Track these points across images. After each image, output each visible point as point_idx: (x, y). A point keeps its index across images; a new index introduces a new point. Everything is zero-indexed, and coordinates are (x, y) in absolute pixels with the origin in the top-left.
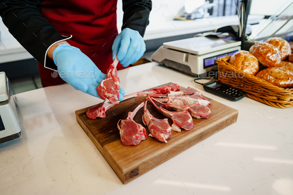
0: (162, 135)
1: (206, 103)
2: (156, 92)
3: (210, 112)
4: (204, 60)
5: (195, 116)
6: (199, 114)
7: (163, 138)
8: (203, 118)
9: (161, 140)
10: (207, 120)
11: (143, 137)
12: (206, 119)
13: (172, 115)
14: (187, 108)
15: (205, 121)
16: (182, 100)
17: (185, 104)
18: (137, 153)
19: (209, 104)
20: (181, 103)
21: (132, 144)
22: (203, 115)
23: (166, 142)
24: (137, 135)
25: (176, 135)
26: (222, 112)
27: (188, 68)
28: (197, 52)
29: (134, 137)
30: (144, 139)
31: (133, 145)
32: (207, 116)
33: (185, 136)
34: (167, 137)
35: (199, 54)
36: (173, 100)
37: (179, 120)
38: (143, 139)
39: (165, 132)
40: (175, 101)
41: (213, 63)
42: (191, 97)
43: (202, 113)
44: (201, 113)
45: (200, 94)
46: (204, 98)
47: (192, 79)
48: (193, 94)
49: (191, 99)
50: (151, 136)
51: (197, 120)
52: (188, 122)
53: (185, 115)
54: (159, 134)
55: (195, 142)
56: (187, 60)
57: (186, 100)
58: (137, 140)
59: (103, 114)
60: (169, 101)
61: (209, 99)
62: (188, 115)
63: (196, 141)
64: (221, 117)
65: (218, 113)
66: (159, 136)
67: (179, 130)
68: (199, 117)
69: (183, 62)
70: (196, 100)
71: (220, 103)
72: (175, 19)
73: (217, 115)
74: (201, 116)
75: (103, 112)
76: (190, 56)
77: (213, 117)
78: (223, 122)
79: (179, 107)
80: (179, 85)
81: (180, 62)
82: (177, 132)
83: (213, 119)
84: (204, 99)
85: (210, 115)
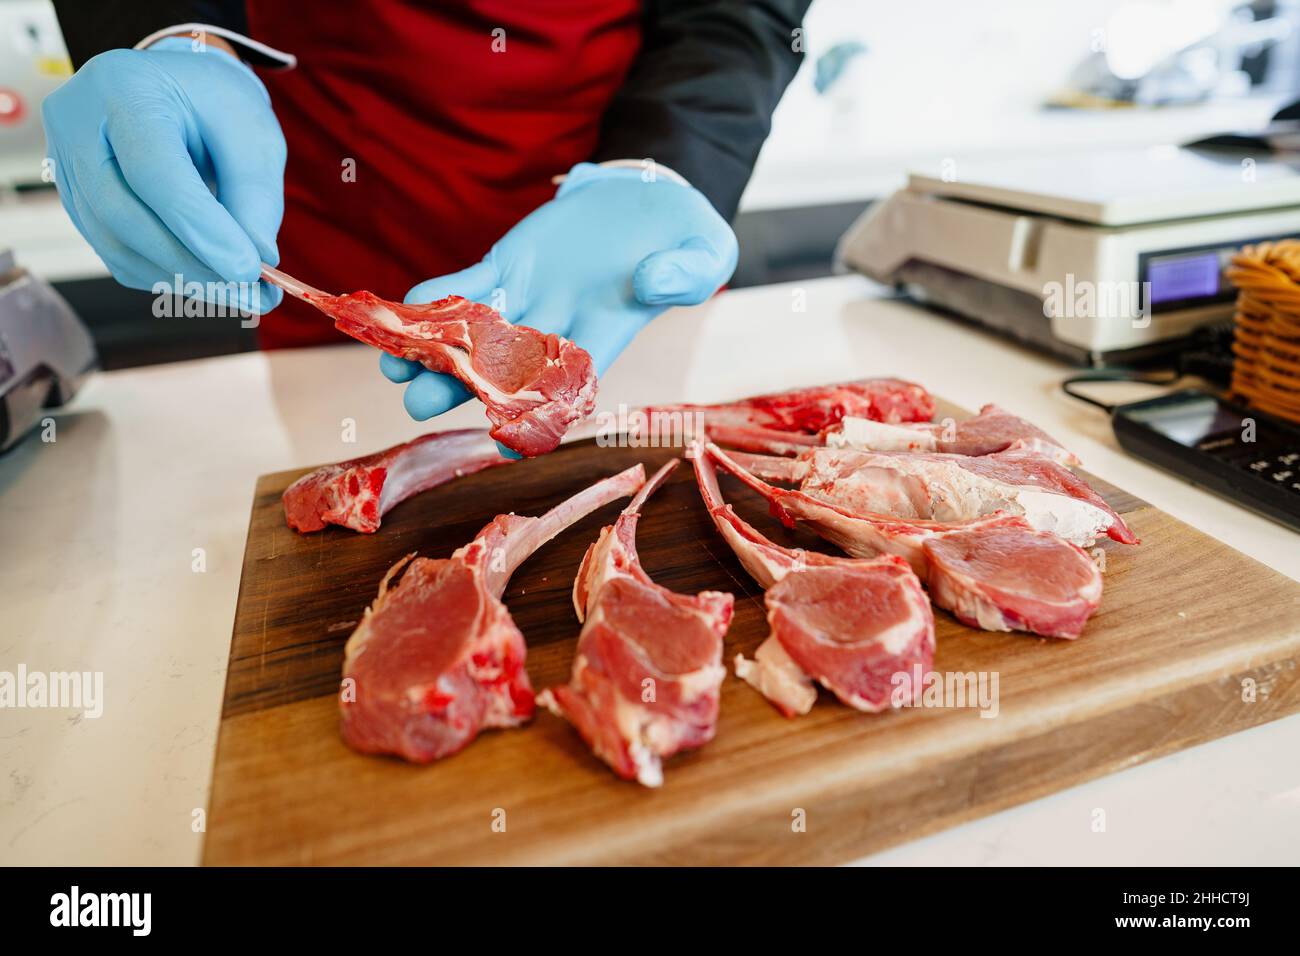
0: (630, 719)
1: (1080, 521)
2: (767, 419)
3: (1092, 591)
4: (1145, 259)
5: (967, 607)
6: (997, 597)
7: (625, 745)
8: (1030, 635)
9: (611, 756)
10: (1060, 653)
11: (501, 709)
12: (1055, 641)
13: (777, 572)
14: (917, 540)
15: (1044, 655)
16: (905, 480)
17: (924, 509)
18: (390, 830)
19: (1111, 533)
20: (893, 498)
21: (388, 742)
22: (1027, 611)
23: (650, 775)
24: (445, 686)
25: (761, 733)
26: (1208, 607)
27: (1032, 303)
28: (1098, 207)
29: (416, 694)
30: (505, 720)
31: (394, 758)
32: (1067, 619)
33: (828, 752)
34: (666, 734)
35: (1112, 217)
36: (844, 475)
37: (815, 620)
38: (491, 719)
39: (669, 699)
40: (855, 480)
41: (1210, 287)
42: (973, 469)
43: (1026, 593)
44: (1019, 590)
45: (1060, 459)
46: (1075, 487)
47: (1054, 375)
48: (1005, 447)
49: (972, 478)
50: (554, 706)
51: (976, 639)
52: (878, 648)
53: (876, 588)
54: (609, 701)
55: (925, 817)
56: (1031, 259)
57: (934, 486)
58: (438, 727)
59: (368, 509)
60: (816, 481)
61: (1120, 502)
62: (896, 594)
63: (929, 807)
64: (1188, 649)
65: (1171, 609)
66: (606, 719)
67: (799, 698)
68: (993, 621)
69: (1011, 270)
70: (1006, 490)
71: (1203, 540)
72: (1055, 106)
73: (1159, 625)
74: (1010, 615)
75: (366, 495)
76: (1054, 233)
77: (1115, 635)
78: (1200, 693)
79: (859, 527)
80: (931, 389)
81: (992, 272)
82: (779, 709)
83: (1112, 648)
84: (1073, 491)
85: (1092, 620)
